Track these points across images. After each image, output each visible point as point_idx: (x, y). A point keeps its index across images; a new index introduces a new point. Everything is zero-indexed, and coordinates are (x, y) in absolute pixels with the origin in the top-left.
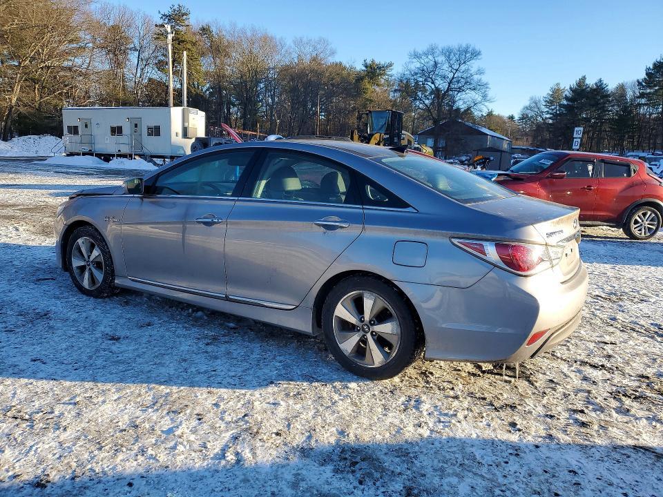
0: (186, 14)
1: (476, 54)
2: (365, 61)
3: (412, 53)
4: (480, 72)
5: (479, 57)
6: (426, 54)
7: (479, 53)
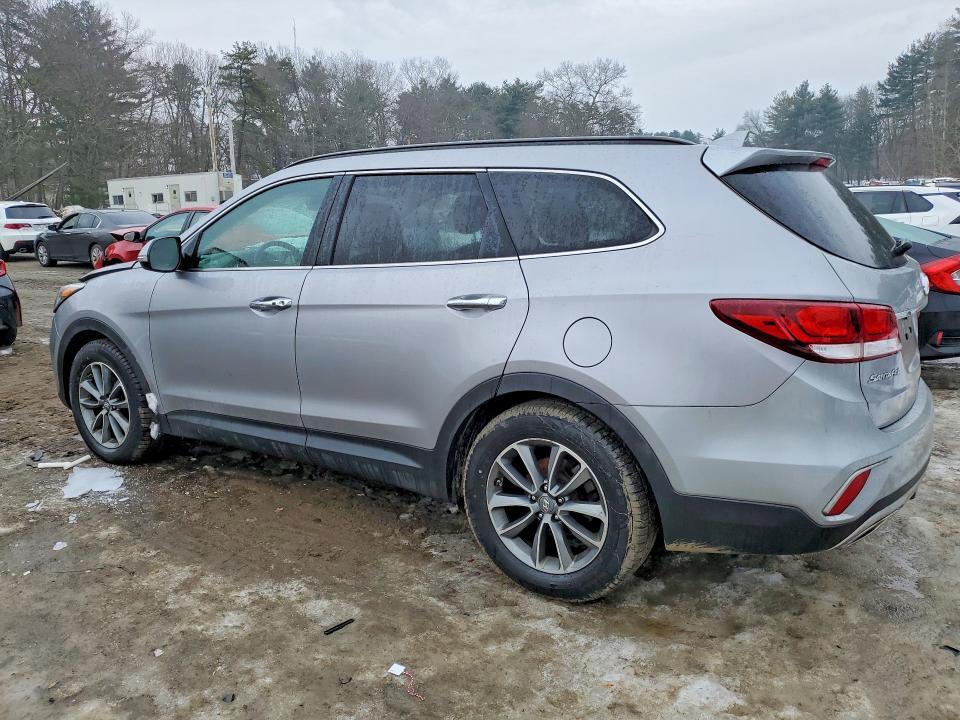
0: (252, 52)
1: (619, 71)
2: (505, 82)
3: (542, 74)
4: (626, 93)
5: (624, 74)
6: (559, 75)
7: (623, 70)
